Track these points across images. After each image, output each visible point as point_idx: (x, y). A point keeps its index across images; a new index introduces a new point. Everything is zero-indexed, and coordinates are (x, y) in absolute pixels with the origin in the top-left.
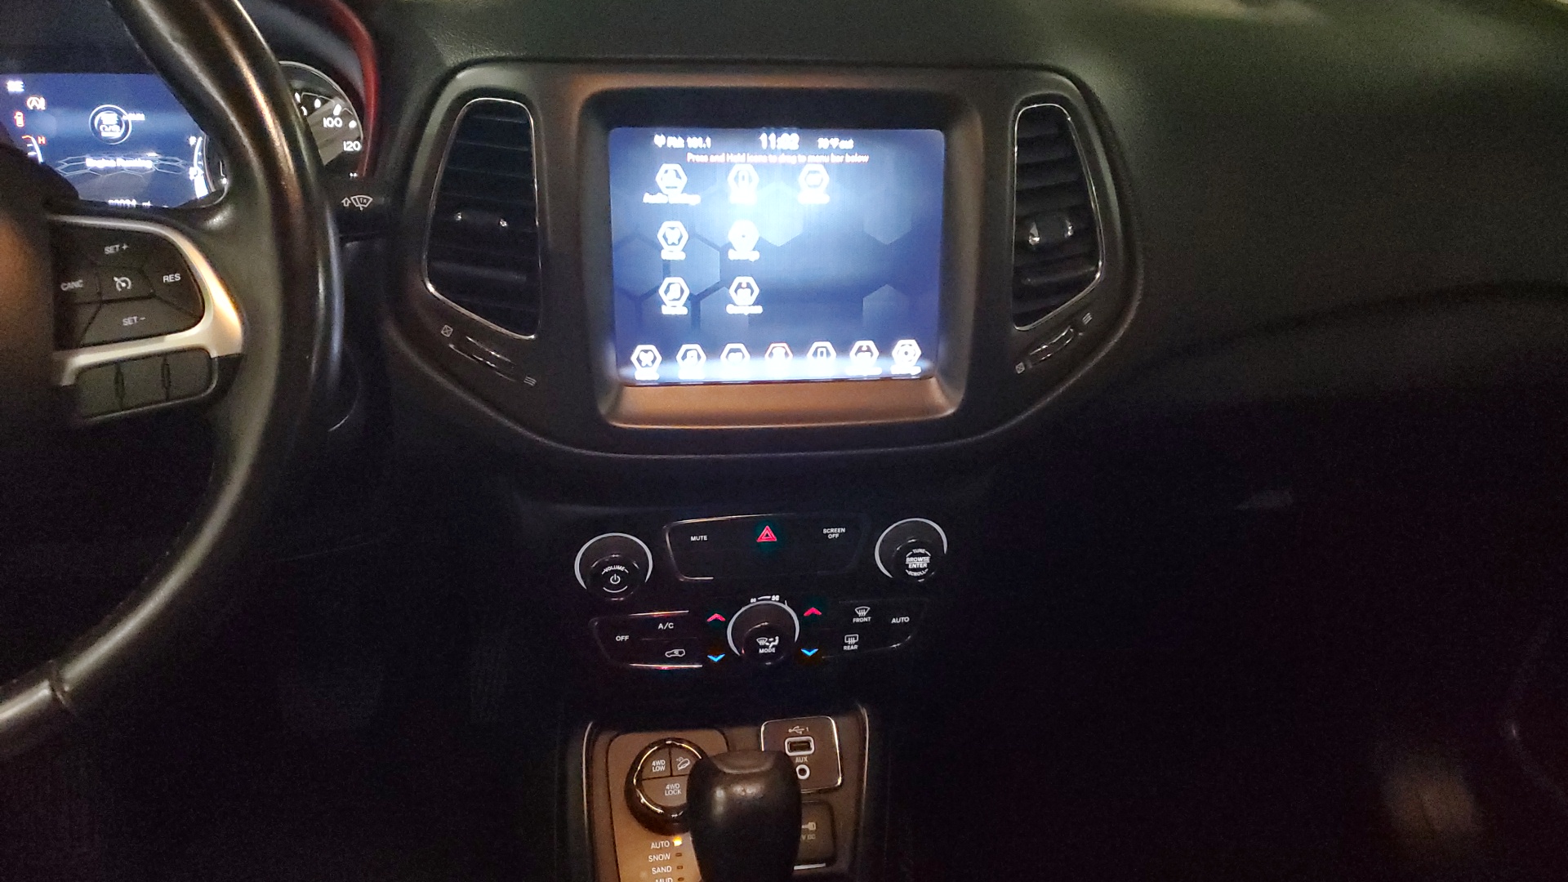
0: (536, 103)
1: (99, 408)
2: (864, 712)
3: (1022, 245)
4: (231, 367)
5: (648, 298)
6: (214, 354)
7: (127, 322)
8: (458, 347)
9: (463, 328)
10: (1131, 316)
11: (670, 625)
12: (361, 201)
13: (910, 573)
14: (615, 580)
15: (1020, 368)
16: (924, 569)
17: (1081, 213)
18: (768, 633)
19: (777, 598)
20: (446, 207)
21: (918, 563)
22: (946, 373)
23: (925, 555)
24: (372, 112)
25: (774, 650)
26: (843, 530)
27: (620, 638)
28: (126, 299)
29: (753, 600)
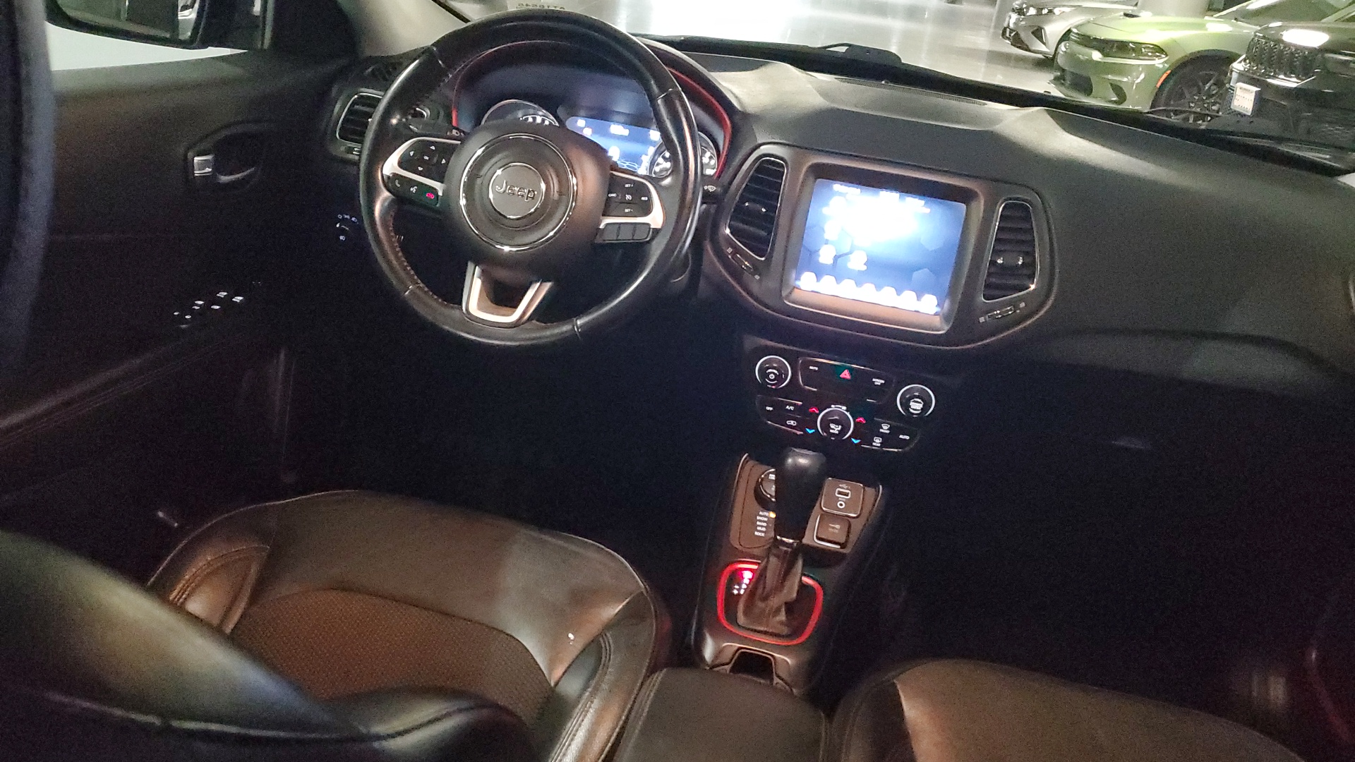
0: (789, 163)
1: (610, 237)
2: (881, 487)
3: (993, 263)
4: (656, 232)
5: (813, 253)
6: (651, 227)
7: (627, 211)
8: (732, 258)
9: (736, 250)
11: (792, 408)
12: (711, 188)
13: (911, 411)
14: (771, 376)
15: (982, 320)
16: (918, 410)
17: (1029, 254)
18: (836, 422)
19: (844, 408)
20: (743, 199)
21: (916, 406)
22: (946, 318)
23: (920, 403)
24: (722, 160)
25: (837, 432)
26: (883, 382)
27: (768, 408)
28: (629, 202)
29: (833, 406)
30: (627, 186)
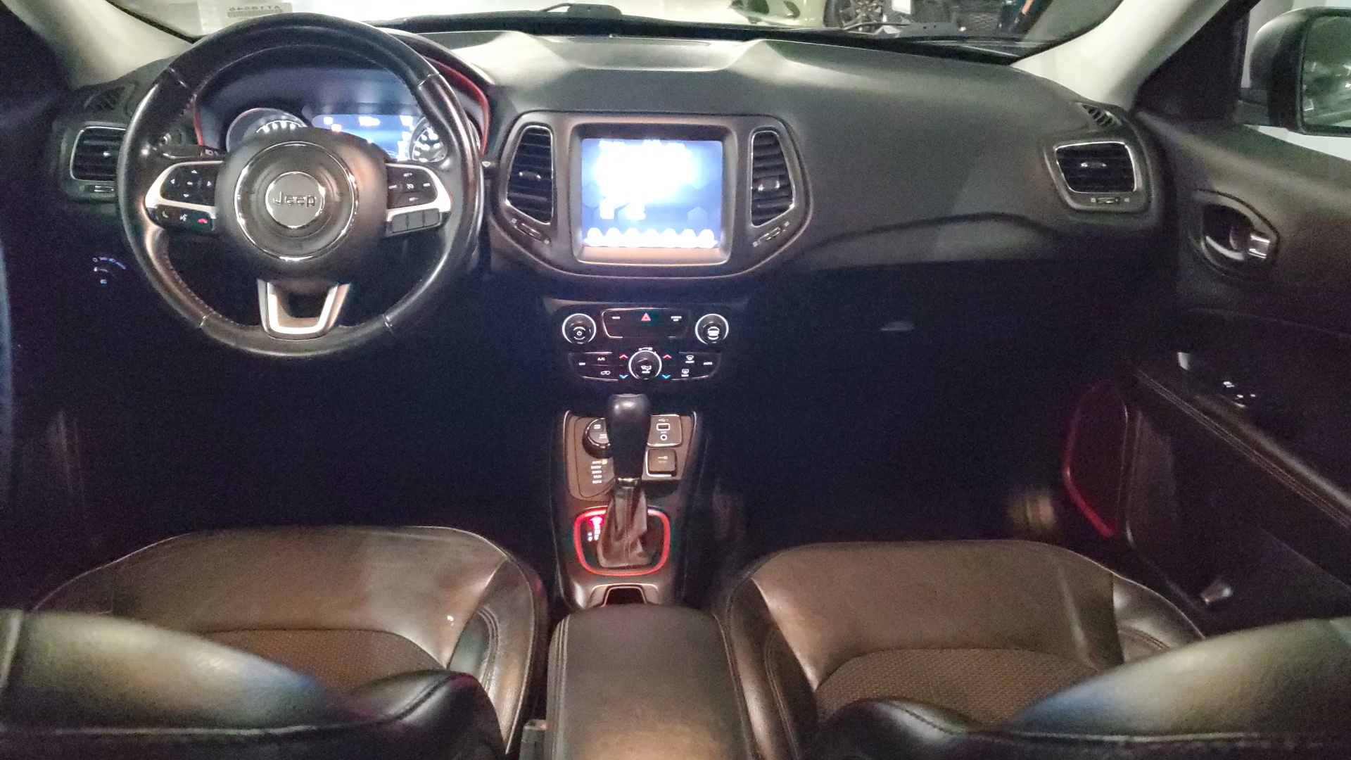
0: (553, 128)
1: (400, 228)
2: (695, 414)
3: (755, 191)
4: (446, 216)
5: (594, 210)
6: (440, 211)
7: (411, 199)
8: (518, 227)
9: (520, 220)
10: (808, 222)
11: (603, 359)
12: (486, 164)
13: (710, 338)
14: (579, 333)
15: (755, 244)
16: (716, 337)
17: (783, 177)
18: (646, 363)
19: (651, 349)
20: (516, 169)
21: (713, 333)
22: (725, 248)
23: (716, 330)
24: (485, 138)
25: (649, 372)
26: (680, 317)
27: (581, 364)
28: (411, 191)
29: (640, 349)
30: (406, 175)
